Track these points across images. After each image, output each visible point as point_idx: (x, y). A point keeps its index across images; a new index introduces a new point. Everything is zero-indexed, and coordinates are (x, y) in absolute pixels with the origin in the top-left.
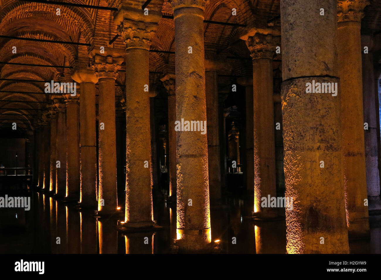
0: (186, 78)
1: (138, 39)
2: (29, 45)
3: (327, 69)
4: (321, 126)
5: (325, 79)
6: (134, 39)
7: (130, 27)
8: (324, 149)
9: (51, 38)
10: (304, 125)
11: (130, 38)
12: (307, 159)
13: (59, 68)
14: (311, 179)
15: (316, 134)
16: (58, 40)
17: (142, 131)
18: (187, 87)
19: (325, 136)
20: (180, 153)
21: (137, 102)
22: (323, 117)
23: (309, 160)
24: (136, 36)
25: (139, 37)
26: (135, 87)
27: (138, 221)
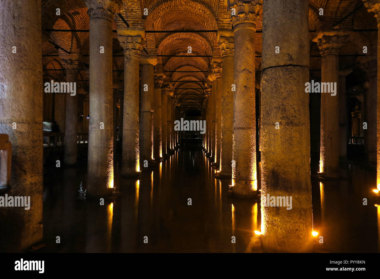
0: (239, 73)
1: (229, 49)
2: (187, 59)
3: (291, 58)
4: (283, 106)
5: (288, 68)
6: (227, 50)
7: (223, 42)
8: (284, 125)
9: (194, 54)
10: (270, 106)
11: (224, 49)
12: (271, 132)
13: (205, 72)
14: (274, 148)
15: (279, 113)
16: (199, 55)
17: (231, 111)
18: (239, 80)
19: (286, 114)
20: (234, 126)
21: (228, 92)
22: (285, 98)
23: (273, 133)
24: (228, 47)
25: (230, 48)
26: (226, 82)
27: (227, 171)
